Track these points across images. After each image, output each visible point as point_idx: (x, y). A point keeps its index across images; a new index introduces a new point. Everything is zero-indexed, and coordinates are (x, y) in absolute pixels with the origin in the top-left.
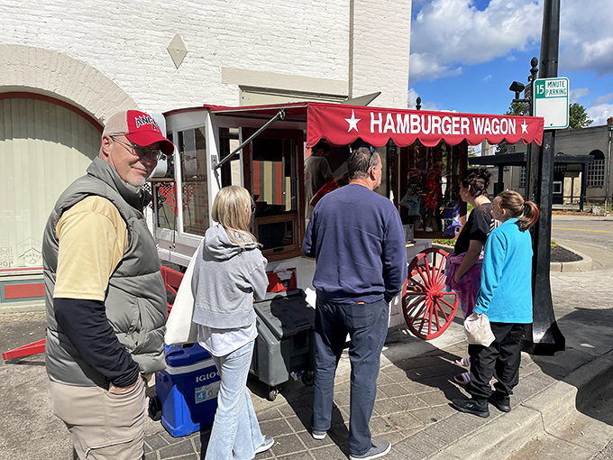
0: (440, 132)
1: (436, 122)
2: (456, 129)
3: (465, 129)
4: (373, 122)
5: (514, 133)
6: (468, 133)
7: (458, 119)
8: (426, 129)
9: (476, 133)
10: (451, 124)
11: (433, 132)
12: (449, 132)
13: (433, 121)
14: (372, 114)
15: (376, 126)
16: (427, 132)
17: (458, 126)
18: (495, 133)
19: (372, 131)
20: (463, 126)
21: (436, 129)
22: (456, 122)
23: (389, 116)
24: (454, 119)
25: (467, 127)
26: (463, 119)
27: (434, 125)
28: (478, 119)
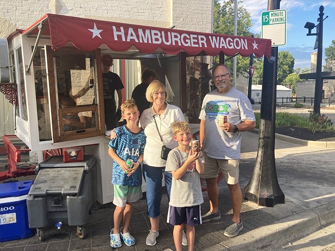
0: (180, 44)
1: (176, 37)
2: (195, 43)
3: (203, 44)
4: (116, 33)
5: (247, 49)
6: (206, 46)
7: (196, 36)
8: (167, 41)
9: (213, 47)
10: (190, 39)
11: (174, 44)
12: (189, 44)
13: (173, 37)
14: (114, 28)
15: (119, 37)
16: (168, 44)
17: (196, 41)
18: (230, 48)
19: (116, 39)
20: (200, 42)
21: (176, 42)
22: (194, 38)
23: (131, 30)
24: (192, 36)
25: (204, 42)
26: (200, 37)
27: (174, 39)
28: (214, 37)
